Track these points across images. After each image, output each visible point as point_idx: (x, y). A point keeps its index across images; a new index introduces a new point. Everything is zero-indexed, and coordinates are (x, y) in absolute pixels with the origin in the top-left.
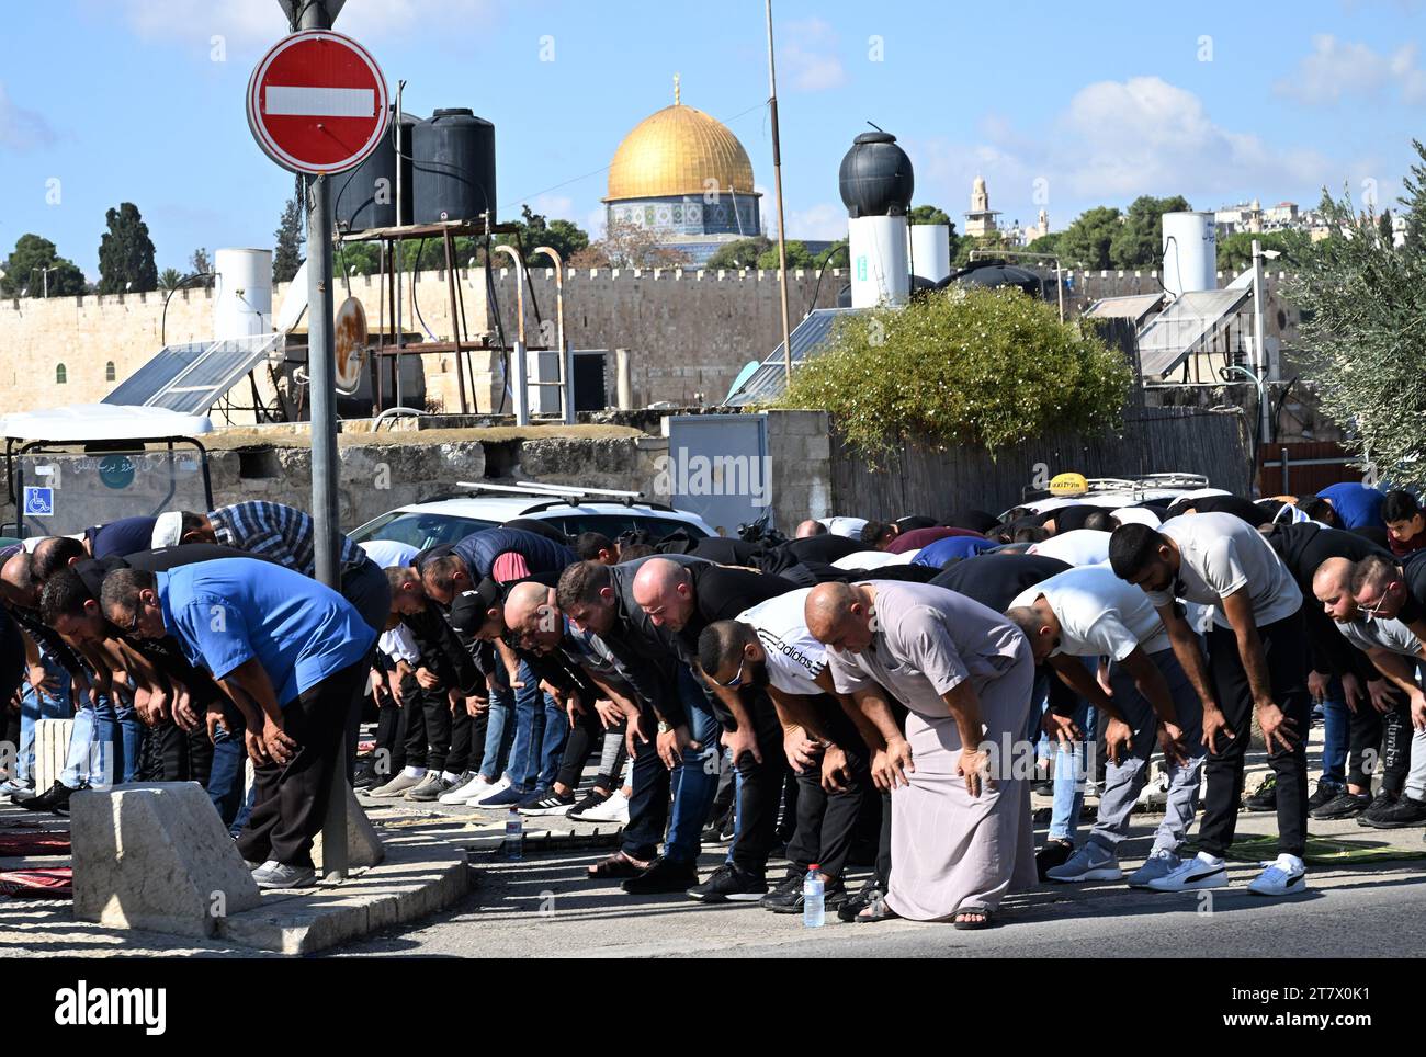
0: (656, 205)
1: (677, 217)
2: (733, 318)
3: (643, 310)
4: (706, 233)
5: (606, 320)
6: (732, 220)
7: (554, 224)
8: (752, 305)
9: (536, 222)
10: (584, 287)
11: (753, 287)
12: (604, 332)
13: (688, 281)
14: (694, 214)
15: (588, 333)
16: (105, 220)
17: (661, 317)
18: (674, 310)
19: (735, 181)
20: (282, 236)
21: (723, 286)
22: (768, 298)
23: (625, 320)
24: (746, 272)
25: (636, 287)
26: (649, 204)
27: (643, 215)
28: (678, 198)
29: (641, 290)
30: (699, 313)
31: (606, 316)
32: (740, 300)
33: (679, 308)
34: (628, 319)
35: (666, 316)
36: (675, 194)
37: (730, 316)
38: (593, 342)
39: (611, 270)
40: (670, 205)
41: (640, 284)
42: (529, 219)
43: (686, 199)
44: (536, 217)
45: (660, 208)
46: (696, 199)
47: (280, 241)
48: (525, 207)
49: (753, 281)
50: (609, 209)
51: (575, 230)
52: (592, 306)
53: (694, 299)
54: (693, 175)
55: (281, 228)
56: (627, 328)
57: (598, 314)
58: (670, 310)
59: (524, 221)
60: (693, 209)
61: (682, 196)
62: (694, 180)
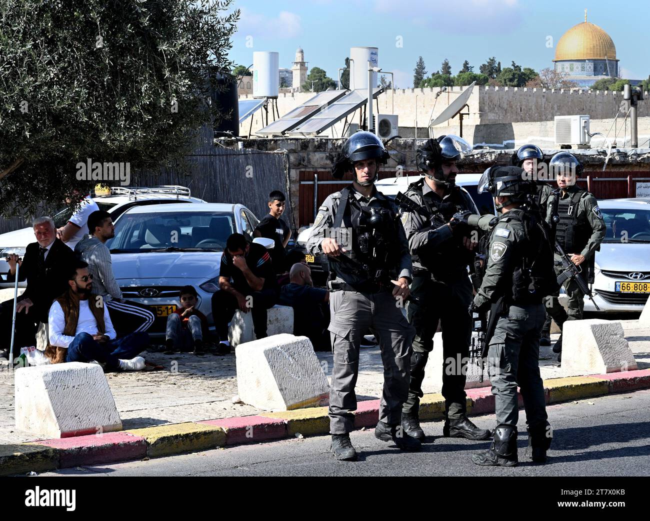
0: (575, 63)
1: (583, 69)
2: (585, 110)
3: (546, 106)
4: (595, 75)
5: (530, 109)
6: (605, 70)
7: (525, 69)
8: (594, 105)
9: (517, 68)
10: (521, 95)
11: (594, 97)
12: (529, 114)
13: (566, 94)
14: (590, 67)
15: (521, 115)
16: (345, 62)
17: (554, 109)
18: (560, 106)
19: (608, 54)
20: (417, 71)
21: (581, 97)
22: (600, 102)
23: (538, 109)
24: (591, 91)
25: (544, 96)
26: (572, 63)
27: (569, 67)
28: (584, 61)
29: (545, 97)
30: (570, 108)
31: (529, 108)
32: (588, 102)
33: (562, 105)
34: (539, 109)
35: (556, 108)
36: (582, 59)
37: (583, 109)
38: (524, 119)
39: (533, 89)
40: (580, 63)
41: (545, 94)
42: (515, 67)
43: (587, 61)
44: (517, 66)
45: (576, 64)
46: (591, 61)
47: (416, 73)
48: (513, 62)
49: (594, 95)
50: (555, 64)
51: (534, 72)
52: (524, 103)
53: (568, 102)
54: (590, 51)
55: (417, 68)
56: (539, 113)
57: (526, 107)
58: (558, 106)
59: (512, 68)
60: (590, 65)
61: (585, 60)
62: (590, 53)
